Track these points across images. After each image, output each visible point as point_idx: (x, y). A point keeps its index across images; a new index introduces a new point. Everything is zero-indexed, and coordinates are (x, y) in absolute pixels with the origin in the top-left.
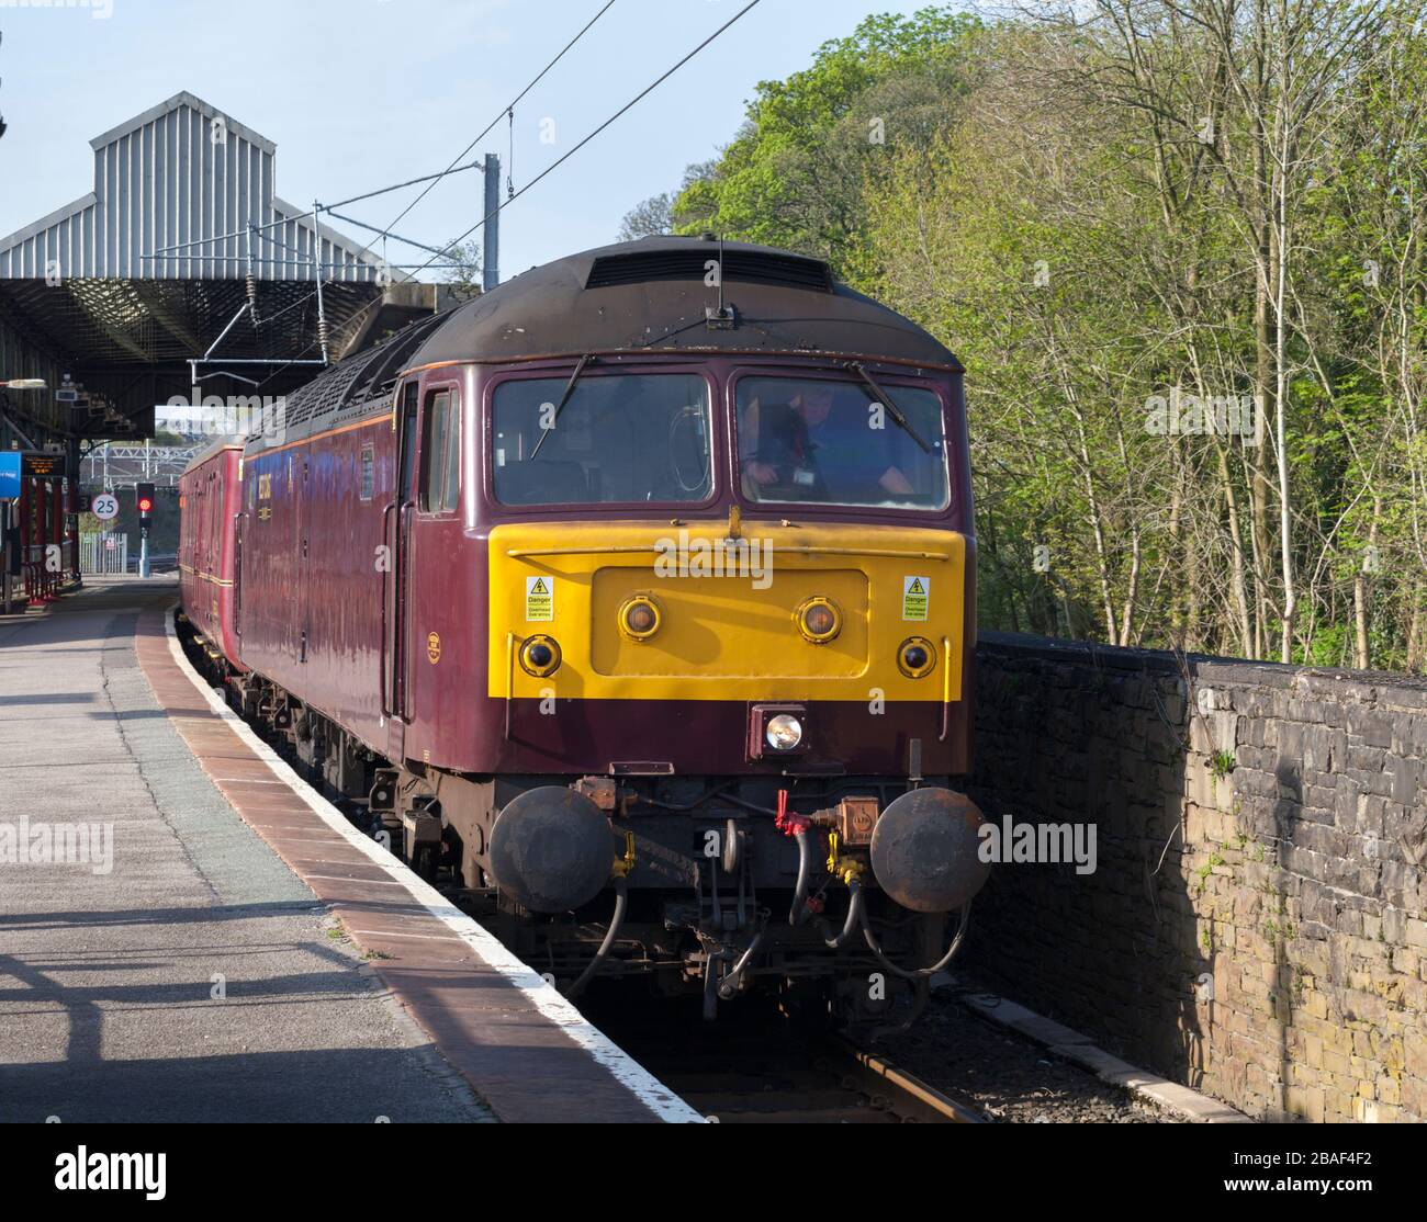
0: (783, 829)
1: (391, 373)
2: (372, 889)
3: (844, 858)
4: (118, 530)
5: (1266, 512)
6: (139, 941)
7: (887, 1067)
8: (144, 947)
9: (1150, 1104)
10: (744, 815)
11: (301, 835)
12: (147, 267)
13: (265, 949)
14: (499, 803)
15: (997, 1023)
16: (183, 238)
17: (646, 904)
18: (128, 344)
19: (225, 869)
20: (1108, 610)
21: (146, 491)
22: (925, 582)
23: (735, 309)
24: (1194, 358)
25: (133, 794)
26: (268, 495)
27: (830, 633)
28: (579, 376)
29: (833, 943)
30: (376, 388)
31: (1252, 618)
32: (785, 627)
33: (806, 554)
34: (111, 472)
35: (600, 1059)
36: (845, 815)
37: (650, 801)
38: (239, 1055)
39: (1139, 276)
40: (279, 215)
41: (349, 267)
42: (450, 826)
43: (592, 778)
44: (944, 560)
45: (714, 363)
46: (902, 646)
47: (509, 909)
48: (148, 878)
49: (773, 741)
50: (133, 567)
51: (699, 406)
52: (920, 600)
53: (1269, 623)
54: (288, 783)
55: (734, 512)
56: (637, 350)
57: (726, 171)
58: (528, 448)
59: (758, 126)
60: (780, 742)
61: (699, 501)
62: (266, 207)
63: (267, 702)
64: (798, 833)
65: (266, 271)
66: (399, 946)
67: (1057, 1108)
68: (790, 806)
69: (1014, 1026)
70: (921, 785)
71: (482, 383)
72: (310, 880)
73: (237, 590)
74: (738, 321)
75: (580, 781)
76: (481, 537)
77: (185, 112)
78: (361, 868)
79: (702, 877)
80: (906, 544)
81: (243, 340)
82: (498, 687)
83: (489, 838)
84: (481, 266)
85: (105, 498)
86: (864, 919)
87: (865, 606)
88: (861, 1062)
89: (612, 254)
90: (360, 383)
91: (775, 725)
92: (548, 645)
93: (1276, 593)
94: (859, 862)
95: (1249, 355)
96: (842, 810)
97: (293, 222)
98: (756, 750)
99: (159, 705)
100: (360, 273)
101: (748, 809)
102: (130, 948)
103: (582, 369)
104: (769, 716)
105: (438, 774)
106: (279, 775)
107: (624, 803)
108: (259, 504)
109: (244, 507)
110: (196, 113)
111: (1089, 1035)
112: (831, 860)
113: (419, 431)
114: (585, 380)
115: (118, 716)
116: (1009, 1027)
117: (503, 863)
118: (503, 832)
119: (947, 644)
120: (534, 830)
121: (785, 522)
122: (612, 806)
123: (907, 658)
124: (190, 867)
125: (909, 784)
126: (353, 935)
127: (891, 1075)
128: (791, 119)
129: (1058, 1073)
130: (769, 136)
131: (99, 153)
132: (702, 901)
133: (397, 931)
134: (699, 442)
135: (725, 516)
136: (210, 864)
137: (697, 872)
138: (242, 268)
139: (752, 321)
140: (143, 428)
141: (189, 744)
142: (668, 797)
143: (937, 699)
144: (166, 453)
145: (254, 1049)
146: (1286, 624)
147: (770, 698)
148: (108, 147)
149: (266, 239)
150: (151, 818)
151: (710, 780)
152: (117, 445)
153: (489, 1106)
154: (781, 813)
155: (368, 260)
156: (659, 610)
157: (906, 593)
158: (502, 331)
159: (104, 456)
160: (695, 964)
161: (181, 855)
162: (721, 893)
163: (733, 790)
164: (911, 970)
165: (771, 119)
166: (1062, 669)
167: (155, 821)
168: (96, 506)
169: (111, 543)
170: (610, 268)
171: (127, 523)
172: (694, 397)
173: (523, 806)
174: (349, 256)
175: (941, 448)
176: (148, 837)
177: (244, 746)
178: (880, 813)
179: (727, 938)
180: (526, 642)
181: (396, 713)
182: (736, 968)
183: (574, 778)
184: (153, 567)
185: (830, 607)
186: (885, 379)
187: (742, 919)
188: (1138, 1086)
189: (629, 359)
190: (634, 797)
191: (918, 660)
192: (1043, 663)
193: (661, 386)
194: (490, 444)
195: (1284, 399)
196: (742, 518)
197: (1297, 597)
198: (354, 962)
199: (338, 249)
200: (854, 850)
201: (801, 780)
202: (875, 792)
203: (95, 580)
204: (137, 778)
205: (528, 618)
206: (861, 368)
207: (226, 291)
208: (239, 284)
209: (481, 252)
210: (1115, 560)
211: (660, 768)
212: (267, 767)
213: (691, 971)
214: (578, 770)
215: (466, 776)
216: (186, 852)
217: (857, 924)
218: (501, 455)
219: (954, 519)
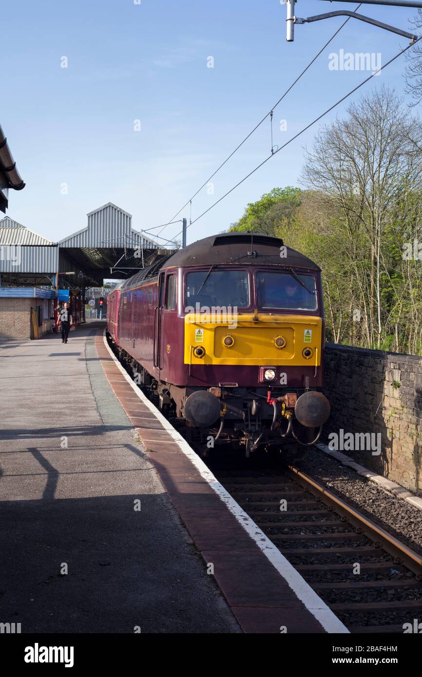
0: (269, 403)
1: (157, 270)
2: (149, 422)
3: (287, 411)
4: (95, 308)
5: (374, 307)
6: (77, 443)
7: (298, 471)
8: (78, 445)
9: (374, 483)
10: (257, 398)
11: (130, 401)
12: (100, 245)
13: (116, 446)
14: (187, 394)
15: (325, 453)
16: (109, 238)
17: (230, 423)
18: (96, 264)
19: (107, 414)
20: (334, 331)
21: (102, 299)
22: (310, 331)
23: (256, 252)
24: (356, 269)
25: (86, 385)
26: (126, 302)
27: (283, 346)
28: (211, 271)
29: (284, 436)
30: (153, 274)
31: (370, 333)
32: (270, 345)
33: (276, 323)
34: (94, 294)
35: (222, 499)
36: (287, 398)
37: (231, 394)
38: (101, 497)
39: (342, 250)
40: (132, 233)
41: (150, 245)
42: (173, 399)
43: (214, 388)
44: (316, 325)
45: (250, 268)
46: (304, 350)
47: (190, 425)
48: (84, 416)
49: (266, 377)
50: (98, 317)
51: (246, 280)
52: (309, 337)
53: (374, 334)
54: (129, 382)
55: (256, 311)
56: (228, 264)
57: (240, 225)
58: (196, 292)
59: (248, 214)
60: (269, 377)
61: (246, 307)
62: (130, 231)
63: (126, 356)
64: (274, 404)
65: (129, 246)
66: (157, 446)
67: (347, 483)
68: (271, 396)
69: (330, 454)
70: (309, 390)
71: (183, 273)
72: (132, 418)
73: (118, 327)
74: (257, 256)
75: (211, 389)
76: (182, 317)
77: (110, 207)
78: (146, 413)
79: (245, 416)
80: (305, 320)
81: (123, 263)
82: (187, 361)
83: (184, 404)
84: (182, 245)
85: (92, 301)
86: (292, 430)
87: (293, 338)
88: (290, 468)
89: (221, 236)
90: (149, 273)
91: (267, 372)
92: (202, 349)
93: (376, 327)
94: (291, 412)
95: (370, 268)
96: (286, 397)
97: (135, 234)
98: (261, 380)
99: (98, 356)
100: (152, 247)
101: (259, 397)
102: (74, 445)
103: (212, 269)
104: (265, 370)
105: (169, 385)
106: (127, 380)
107: (223, 395)
108: (124, 304)
109: (120, 305)
110: (112, 207)
111: (352, 458)
112: (283, 412)
113: (165, 286)
114: (213, 272)
115: (87, 360)
116: (329, 455)
117: (188, 412)
118: (188, 403)
119: (317, 350)
120: (197, 403)
121: (270, 314)
122: (220, 396)
123: (305, 353)
124: (97, 412)
125: (305, 390)
126: (143, 441)
127: (299, 473)
128: (255, 212)
129: (345, 471)
130: (250, 216)
131: (89, 217)
132: (245, 423)
133: (156, 439)
134: (246, 290)
135: (253, 312)
136: (103, 411)
137: (244, 415)
138: (124, 246)
139: (261, 256)
140: (101, 284)
141: (104, 369)
142: (236, 393)
143: (314, 365)
144: (107, 290)
145: (107, 494)
146: (379, 335)
147: (266, 365)
148: (92, 216)
149: (129, 238)
150: (90, 393)
151: (248, 388)
152: (95, 288)
153: (186, 526)
154: (269, 398)
155: (154, 244)
156: (234, 340)
157: (305, 335)
158: (189, 258)
159: (93, 290)
160: (243, 441)
161: (96, 408)
162: (251, 421)
163: (255, 391)
164: (305, 443)
165: (251, 212)
166: (344, 354)
167: (90, 395)
168: (90, 302)
169: (93, 311)
170: (220, 240)
171: (97, 307)
172: (244, 277)
173: (194, 396)
174: (150, 243)
175: (315, 293)
176: (88, 401)
177: (118, 369)
178: (297, 398)
179: (253, 434)
180: (195, 348)
181: (158, 366)
182: (255, 443)
183: (209, 387)
184: (103, 317)
185: (283, 339)
186: (299, 273)
187: (257, 428)
188: (370, 477)
189: (225, 266)
190: (226, 393)
191: (308, 354)
192: (338, 352)
193: (235, 274)
194: (185, 291)
195: (379, 280)
196: (258, 312)
197: (382, 328)
198: (142, 453)
199: (147, 241)
200: (290, 409)
201: (274, 388)
202: (295, 392)
203: (89, 320)
204: (88, 380)
205: (196, 341)
206: (292, 270)
207: (120, 251)
208: (123, 249)
209: (182, 242)
210: (335, 319)
211: (234, 385)
212: (124, 377)
213: (242, 442)
214: (210, 385)
215: (177, 386)
216: (97, 407)
217: (290, 431)
218: (188, 294)
219: (318, 314)
